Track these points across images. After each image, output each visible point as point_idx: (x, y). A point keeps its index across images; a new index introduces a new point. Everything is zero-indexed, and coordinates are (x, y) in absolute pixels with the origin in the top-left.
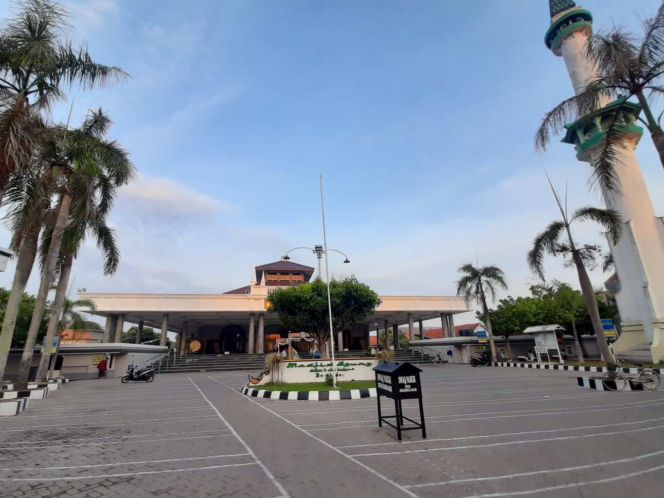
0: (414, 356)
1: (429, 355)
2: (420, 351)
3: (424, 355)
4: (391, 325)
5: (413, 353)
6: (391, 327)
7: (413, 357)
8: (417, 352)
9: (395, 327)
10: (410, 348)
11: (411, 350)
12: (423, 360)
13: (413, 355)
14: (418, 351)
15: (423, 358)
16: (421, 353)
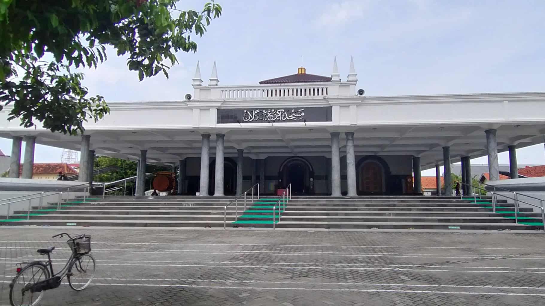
0: (497, 210)
1: (531, 210)
2: (510, 201)
3: (521, 210)
4: (459, 158)
5: (494, 203)
6: (457, 161)
7: (494, 212)
8: (503, 204)
9: (465, 161)
10: (489, 194)
11: (491, 198)
12: (519, 221)
13: (494, 208)
14: (506, 201)
15: (518, 215)
16: (513, 205)
